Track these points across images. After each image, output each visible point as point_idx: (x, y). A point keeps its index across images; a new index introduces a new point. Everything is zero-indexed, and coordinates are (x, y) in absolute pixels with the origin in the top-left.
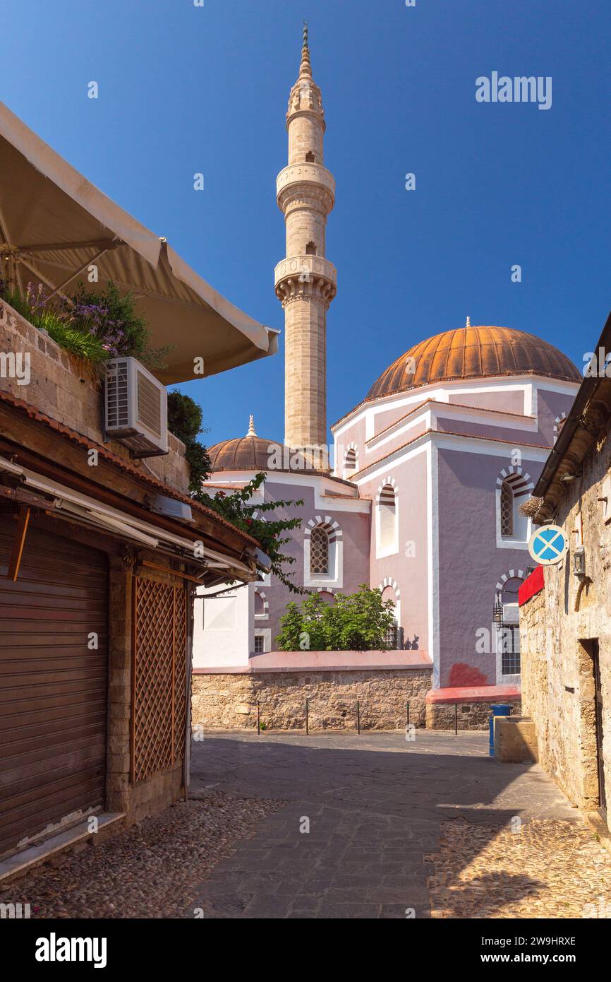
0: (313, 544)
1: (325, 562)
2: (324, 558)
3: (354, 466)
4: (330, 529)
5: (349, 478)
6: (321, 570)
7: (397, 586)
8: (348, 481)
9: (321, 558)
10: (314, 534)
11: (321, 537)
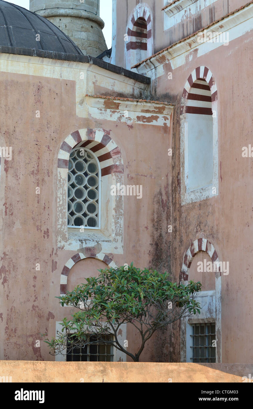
0: (73, 177)
1: (92, 208)
2: (91, 201)
3: (143, 47)
4: (102, 152)
5: (136, 67)
6: (85, 220)
7: (215, 253)
8: (134, 70)
9: (85, 201)
10: (75, 159)
11: (86, 166)
